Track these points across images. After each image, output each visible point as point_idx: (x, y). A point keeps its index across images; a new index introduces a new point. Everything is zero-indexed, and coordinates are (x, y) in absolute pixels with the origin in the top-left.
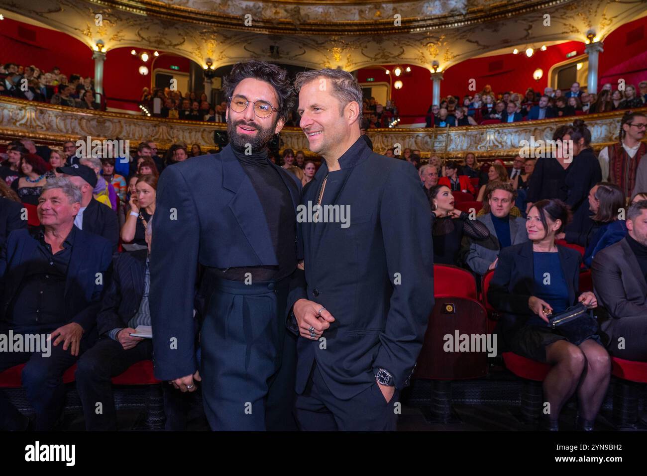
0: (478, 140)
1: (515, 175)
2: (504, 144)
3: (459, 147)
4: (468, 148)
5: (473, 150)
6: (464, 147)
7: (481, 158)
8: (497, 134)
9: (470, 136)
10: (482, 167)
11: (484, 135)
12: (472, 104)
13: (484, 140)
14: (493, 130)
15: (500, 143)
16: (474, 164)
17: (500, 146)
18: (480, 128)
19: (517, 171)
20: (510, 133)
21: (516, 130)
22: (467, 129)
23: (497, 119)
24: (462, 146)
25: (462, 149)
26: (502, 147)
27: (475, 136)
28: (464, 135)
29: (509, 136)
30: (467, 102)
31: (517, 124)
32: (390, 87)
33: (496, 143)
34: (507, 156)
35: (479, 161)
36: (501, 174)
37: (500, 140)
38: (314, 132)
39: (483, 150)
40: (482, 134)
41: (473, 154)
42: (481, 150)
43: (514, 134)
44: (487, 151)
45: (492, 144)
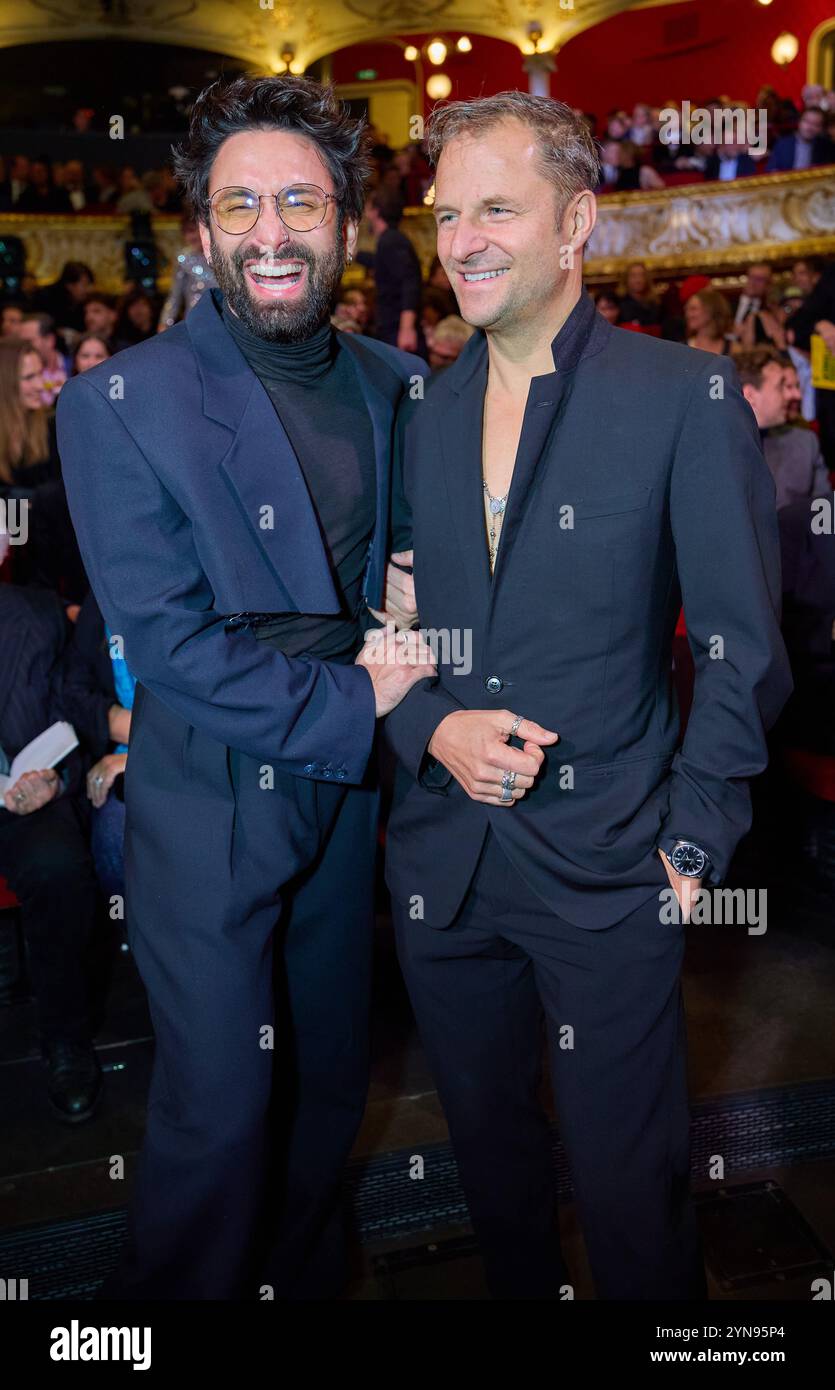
0: (650, 228)
1: (748, 313)
2: (713, 235)
3: (605, 249)
4: (627, 250)
5: (640, 255)
6: (619, 248)
7: (660, 274)
8: (696, 210)
9: (630, 218)
10: (664, 296)
11: (665, 216)
12: (628, 134)
13: (666, 227)
14: (684, 202)
15: (705, 233)
16: (646, 290)
17: (704, 241)
18: (655, 198)
19: (751, 305)
20: (729, 208)
21: (740, 198)
22: (624, 202)
23: (695, 170)
24: (612, 244)
25: (612, 253)
26: (710, 241)
27: (644, 219)
28: (617, 217)
29: (726, 214)
30: (616, 129)
31: (744, 182)
32: (418, 92)
33: (695, 235)
34: (723, 265)
35: (657, 281)
36: (716, 315)
37: (703, 225)
38: (484, 272)
39: (664, 252)
40: (660, 211)
41: (641, 264)
42: (658, 252)
43: (736, 209)
44: (675, 256)
45: (684, 238)
